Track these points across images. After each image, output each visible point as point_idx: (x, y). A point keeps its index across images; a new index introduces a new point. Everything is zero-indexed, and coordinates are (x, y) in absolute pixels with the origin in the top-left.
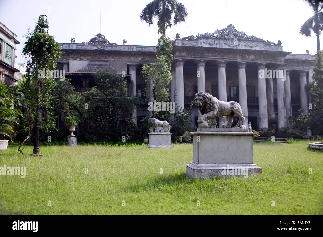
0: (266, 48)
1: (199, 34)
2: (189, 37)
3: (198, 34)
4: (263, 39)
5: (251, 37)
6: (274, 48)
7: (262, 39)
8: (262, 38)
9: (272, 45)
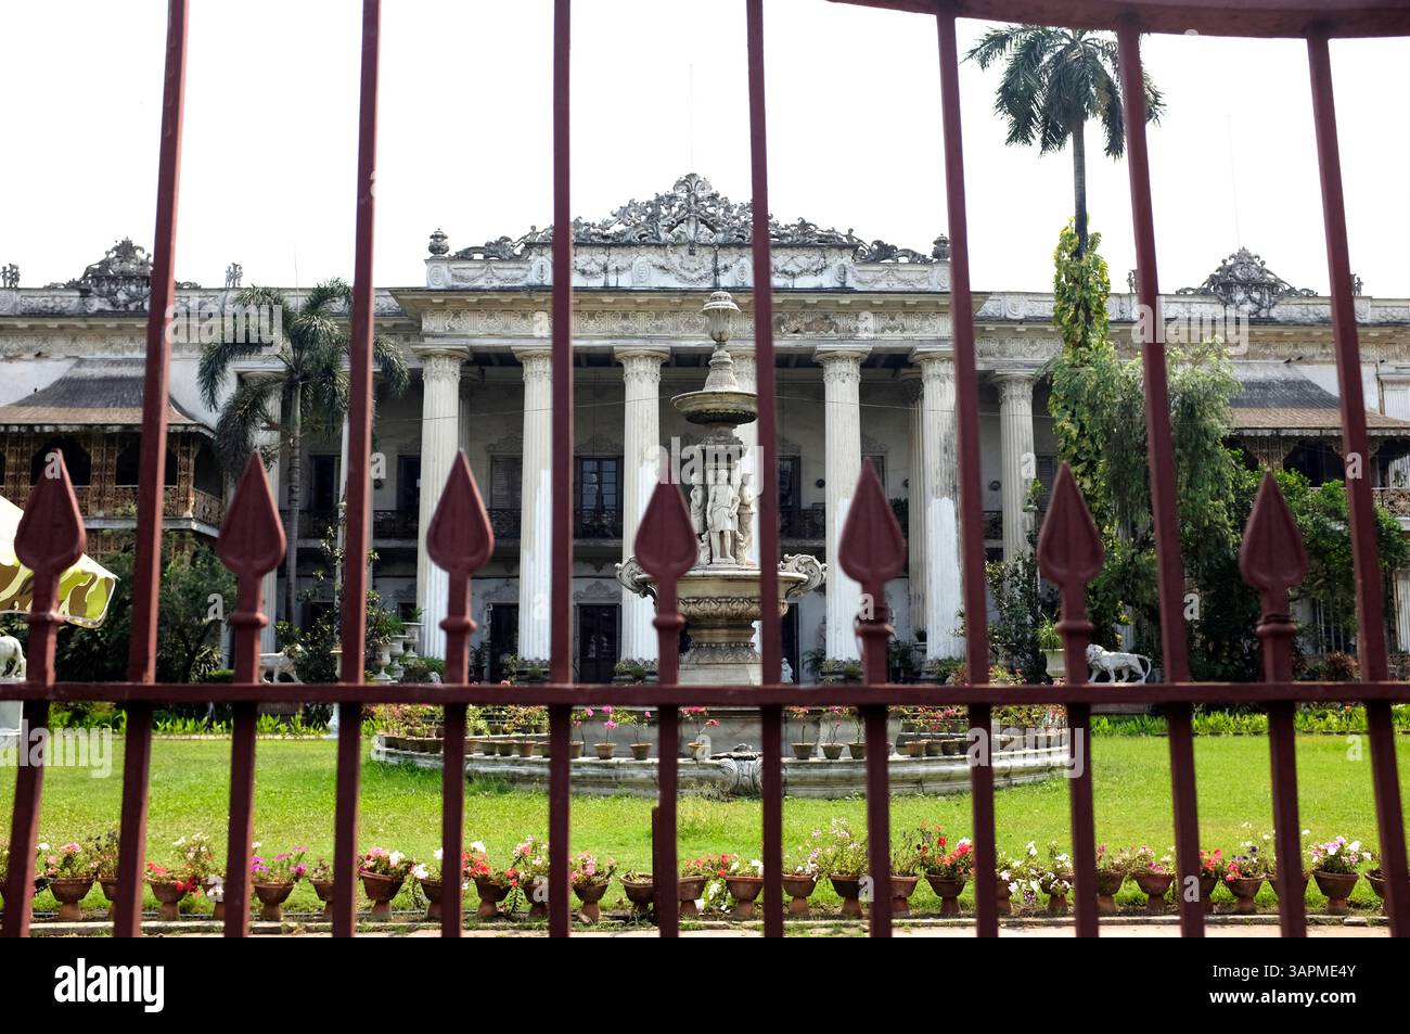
0: (868, 277)
1: (537, 230)
2: (489, 245)
3: (533, 228)
4: (853, 234)
5: (793, 228)
6: (912, 276)
7: (849, 237)
8: (851, 231)
9: (903, 260)
